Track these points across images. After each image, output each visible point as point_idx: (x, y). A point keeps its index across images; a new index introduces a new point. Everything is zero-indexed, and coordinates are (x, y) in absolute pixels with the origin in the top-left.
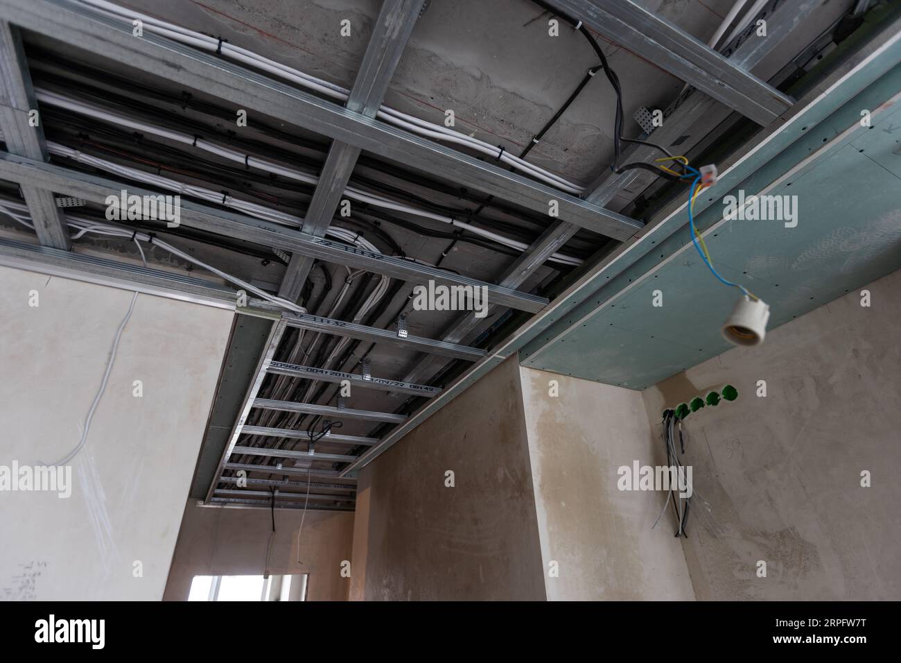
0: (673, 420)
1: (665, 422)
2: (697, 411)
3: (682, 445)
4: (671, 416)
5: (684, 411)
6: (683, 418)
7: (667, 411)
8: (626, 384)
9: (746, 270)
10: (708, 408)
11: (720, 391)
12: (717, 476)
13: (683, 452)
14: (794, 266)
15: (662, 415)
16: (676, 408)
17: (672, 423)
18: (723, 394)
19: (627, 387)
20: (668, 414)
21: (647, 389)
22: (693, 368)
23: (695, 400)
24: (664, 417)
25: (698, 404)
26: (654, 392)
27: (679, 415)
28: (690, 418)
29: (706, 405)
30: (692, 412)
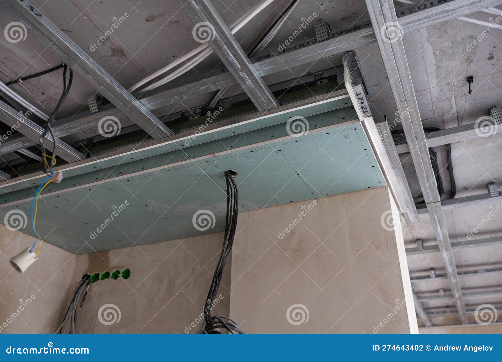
0: (87, 281)
1: (81, 282)
2: (103, 280)
3: (83, 301)
4: (87, 279)
5: (96, 277)
6: (93, 282)
7: (86, 275)
8: (65, 248)
9: (147, 205)
10: (111, 280)
11: (121, 271)
12: (94, 327)
13: (81, 306)
14: (175, 211)
15: (82, 277)
16: (92, 275)
17: (85, 285)
18: (123, 273)
19: (65, 250)
20: (86, 277)
21: (82, 255)
22: (115, 250)
23: (106, 272)
24: (83, 278)
25: (107, 276)
26: (85, 259)
27: (92, 280)
28: (97, 284)
29: (110, 277)
30: (100, 280)
